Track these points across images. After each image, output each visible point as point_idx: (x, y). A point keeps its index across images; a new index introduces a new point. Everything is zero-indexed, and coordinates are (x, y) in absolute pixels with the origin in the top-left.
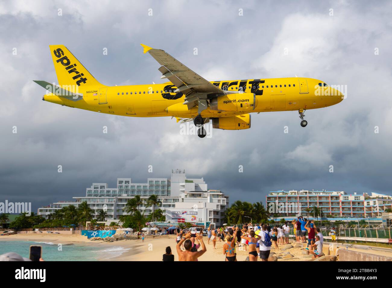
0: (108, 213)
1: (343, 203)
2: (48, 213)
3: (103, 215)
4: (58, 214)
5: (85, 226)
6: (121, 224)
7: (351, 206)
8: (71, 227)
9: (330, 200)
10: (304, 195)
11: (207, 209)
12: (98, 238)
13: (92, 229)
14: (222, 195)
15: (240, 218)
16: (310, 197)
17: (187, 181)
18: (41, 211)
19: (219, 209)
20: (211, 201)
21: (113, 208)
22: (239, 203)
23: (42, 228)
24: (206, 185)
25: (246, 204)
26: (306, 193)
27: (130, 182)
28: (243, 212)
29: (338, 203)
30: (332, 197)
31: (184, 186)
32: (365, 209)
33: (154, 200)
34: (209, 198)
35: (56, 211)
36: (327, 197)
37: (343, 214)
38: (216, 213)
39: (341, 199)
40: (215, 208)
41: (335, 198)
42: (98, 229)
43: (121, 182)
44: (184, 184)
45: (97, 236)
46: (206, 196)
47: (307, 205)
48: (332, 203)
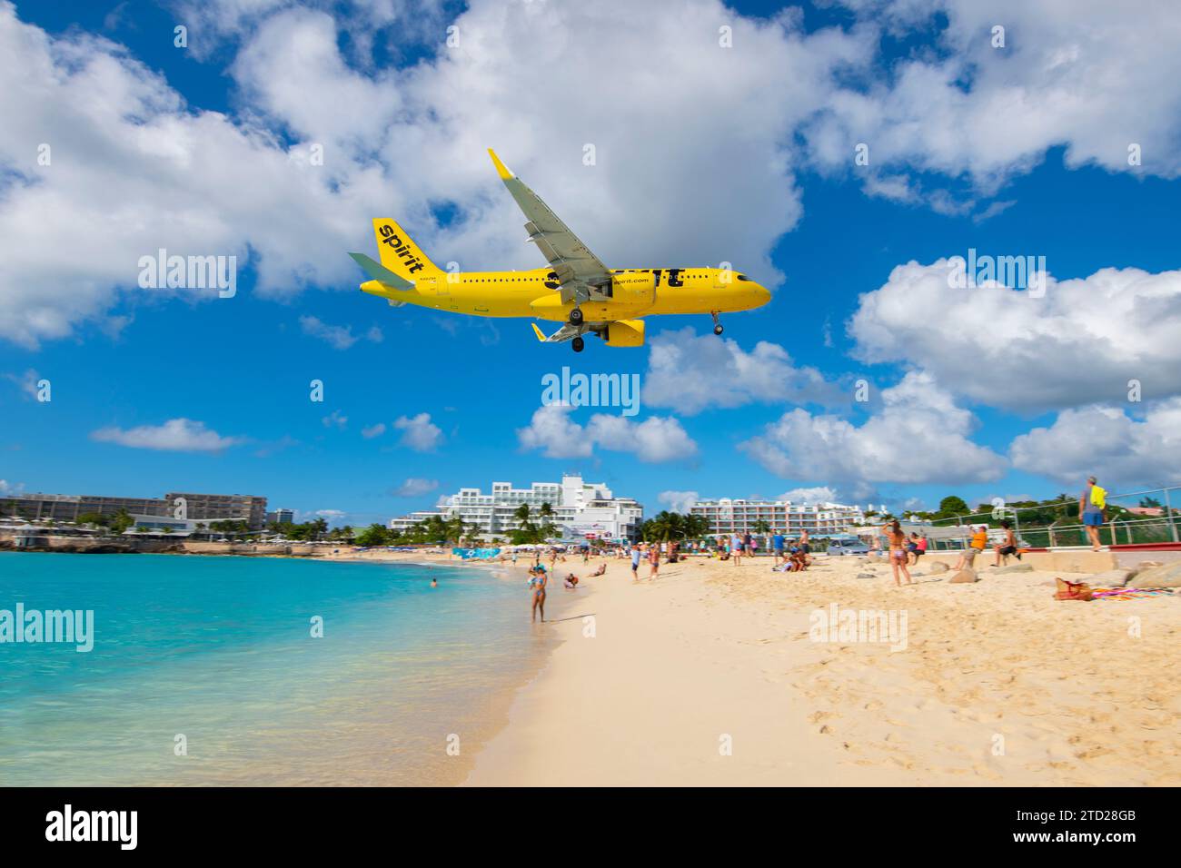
0: (483, 528)
1: (790, 515)
2: (404, 526)
3: (477, 529)
4: (418, 527)
5: (457, 542)
6: (508, 540)
7: (801, 520)
8: (438, 544)
9: (773, 513)
10: (739, 506)
11: (618, 523)
12: (477, 558)
13: (468, 546)
14: (635, 505)
15: (667, 534)
16: (747, 509)
17: (585, 487)
18: (396, 523)
19: (634, 522)
20: (622, 512)
21: (489, 521)
22: (665, 514)
23: (398, 545)
24: (610, 493)
25: (675, 516)
26: (742, 503)
27: (510, 488)
28: (669, 526)
29: (784, 516)
30: (776, 508)
31: (581, 493)
32: (819, 524)
33: (547, 509)
34: (618, 508)
35: (415, 523)
36: (770, 509)
37: (791, 530)
38: (629, 527)
39: (788, 511)
40: (628, 522)
41: (779, 510)
42: (476, 547)
43: (498, 488)
44: (581, 490)
45: (475, 555)
46: (614, 505)
47: (743, 518)
48: (776, 516)
